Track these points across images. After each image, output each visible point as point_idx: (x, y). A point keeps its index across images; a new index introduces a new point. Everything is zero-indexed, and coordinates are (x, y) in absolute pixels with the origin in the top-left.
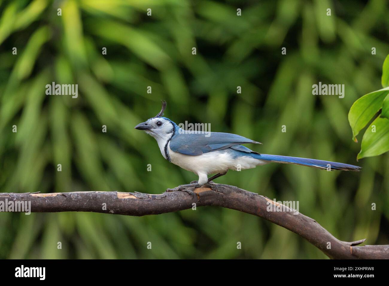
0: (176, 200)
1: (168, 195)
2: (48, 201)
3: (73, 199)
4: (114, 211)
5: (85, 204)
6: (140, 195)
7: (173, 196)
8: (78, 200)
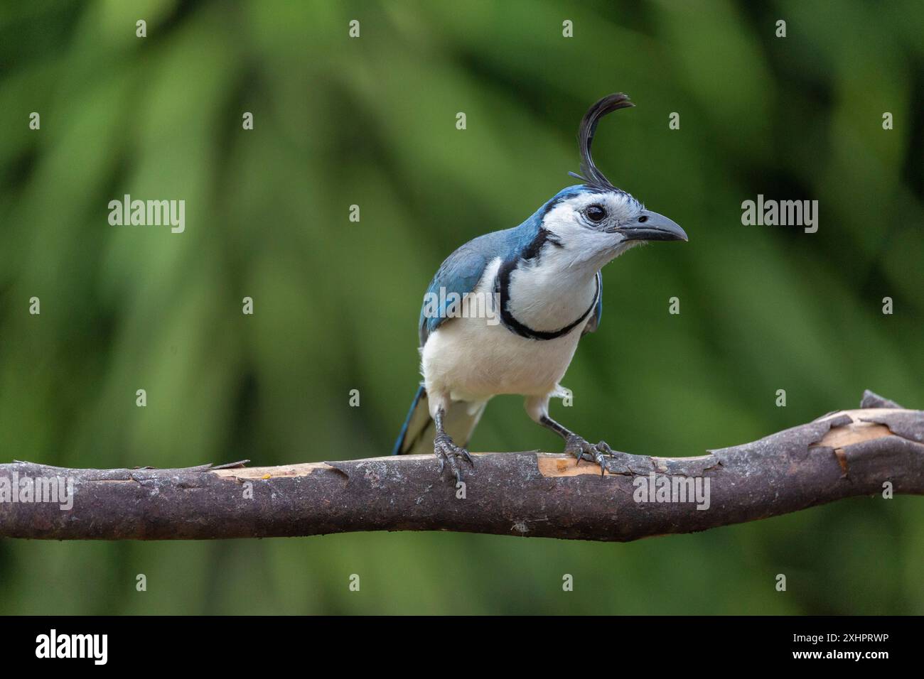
0: (760, 478)
1: (730, 459)
2: (278, 496)
3: (374, 486)
4: (527, 524)
5: (419, 500)
6: (623, 463)
7: (746, 461)
8: (392, 489)
